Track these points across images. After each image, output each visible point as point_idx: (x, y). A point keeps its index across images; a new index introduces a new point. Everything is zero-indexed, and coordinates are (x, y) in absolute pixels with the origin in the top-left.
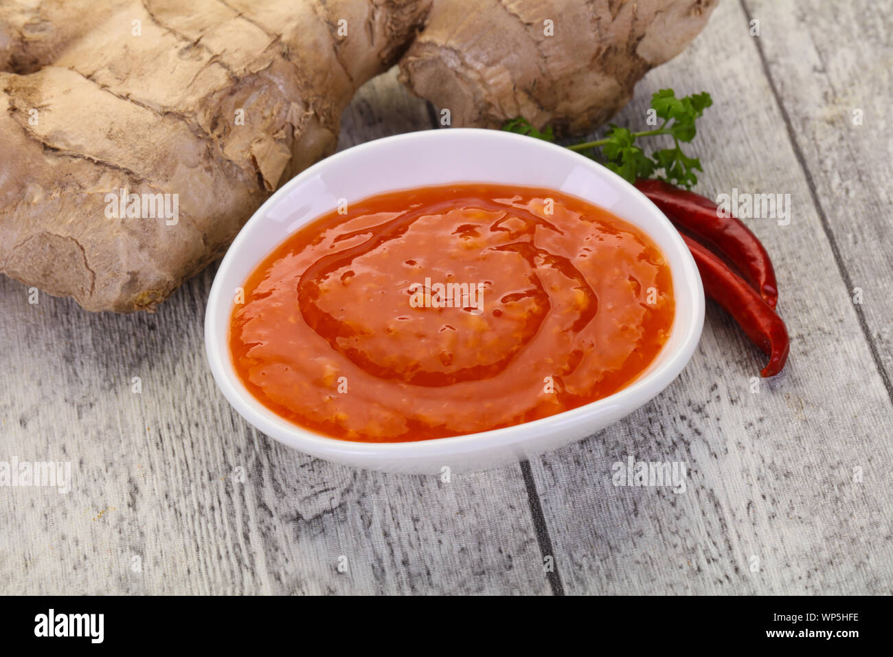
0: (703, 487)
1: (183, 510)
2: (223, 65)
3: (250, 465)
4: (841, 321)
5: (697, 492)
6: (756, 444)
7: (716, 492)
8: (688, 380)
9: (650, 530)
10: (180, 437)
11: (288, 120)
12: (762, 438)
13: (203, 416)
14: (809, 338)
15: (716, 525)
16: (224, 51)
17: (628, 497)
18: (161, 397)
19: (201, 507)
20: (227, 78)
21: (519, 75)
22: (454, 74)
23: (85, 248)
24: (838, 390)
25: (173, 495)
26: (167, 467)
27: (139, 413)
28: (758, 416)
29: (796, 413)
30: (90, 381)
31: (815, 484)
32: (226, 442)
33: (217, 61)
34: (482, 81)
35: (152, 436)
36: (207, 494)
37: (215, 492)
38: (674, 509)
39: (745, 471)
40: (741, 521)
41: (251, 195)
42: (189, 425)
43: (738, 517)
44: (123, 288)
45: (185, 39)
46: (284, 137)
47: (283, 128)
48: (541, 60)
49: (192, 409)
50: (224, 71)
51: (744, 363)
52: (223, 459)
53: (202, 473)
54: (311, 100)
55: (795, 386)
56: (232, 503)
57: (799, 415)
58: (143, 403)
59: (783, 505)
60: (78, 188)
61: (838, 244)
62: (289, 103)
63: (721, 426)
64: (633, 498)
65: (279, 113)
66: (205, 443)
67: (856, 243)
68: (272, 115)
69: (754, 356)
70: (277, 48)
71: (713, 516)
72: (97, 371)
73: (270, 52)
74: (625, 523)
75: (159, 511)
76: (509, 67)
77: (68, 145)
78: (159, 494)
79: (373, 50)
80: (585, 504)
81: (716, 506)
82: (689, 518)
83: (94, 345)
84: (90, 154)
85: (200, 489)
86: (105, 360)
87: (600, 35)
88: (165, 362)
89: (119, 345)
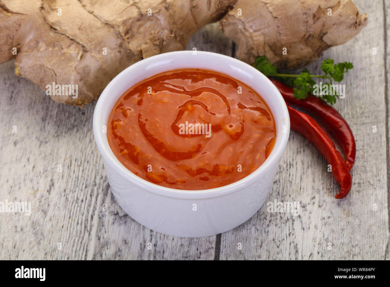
0: (293, 242)
1: (70, 199)
2: (138, 8)
3: (104, 185)
4: (379, 180)
5: (290, 244)
6: (323, 228)
7: (298, 246)
9: (264, 256)
10: (79, 166)
11: (162, 36)
12: (327, 226)
13: (92, 159)
14: (362, 185)
16: (140, 1)
17: (260, 238)
18: (77, 145)
19: (78, 199)
20: (137, 13)
21: (267, 38)
22: (240, 31)
23: (57, 75)
25: (68, 191)
26: (69, 178)
27: (65, 150)
28: (328, 215)
29: (345, 218)
30: (49, 131)
32: (98, 173)
33: (135, 5)
34: (251, 37)
35: (67, 163)
36: (82, 194)
37: (86, 193)
38: (277, 249)
39: (314, 239)
42: (85, 161)
46: (158, 44)
47: (158, 40)
48: (278, 34)
49: (88, 154)
50: (137, 10)
51: (330, 190)
52: (94, 179)
53: (83, 184)
54: (174, 30)
55: (349, 206)
56: (91, 201)
57: (347, 219)
58: (68, 147)
60: (60, 48)
62: (164, 29)
63: (311, 216)
64: (262, 240)
65: (158, 33)
66: (89, 171)
68: (155, 33)
70: (164, 4)
72: (54, 128)
73: (160, 5)
74: (255, 250)
75: (59, 197)
76: (264, 34)
77: (61, 28)
78: (62, 189)
79: (209, 13)
81: (296, 252)
82: (282, 255)
83: (56, 116)
84: (69, 34)
85: (80, 191)
86: (58, 124)
87: (307, 29)
88: (84, 131)
89: (66, 118)
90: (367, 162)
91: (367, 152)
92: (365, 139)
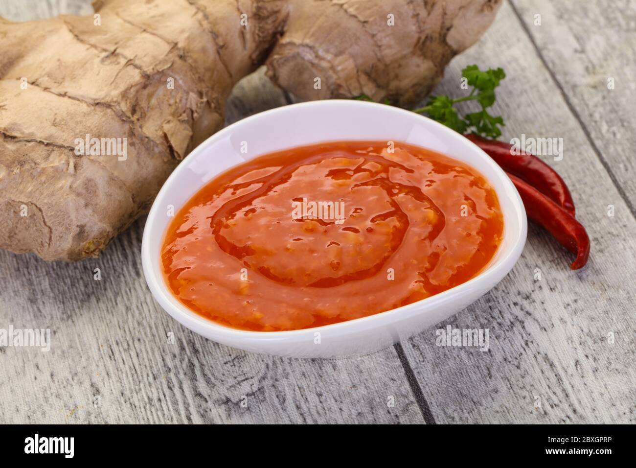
0: (539, 353)
1: (137, 403)
2: (136, 67)
3: (184, 366)
4: (625, 226)
5: (535, 357)
6: (575, 319)
7: (550, 356)
8: (515, 277)
9: (503, 388)
10: (127, 350)
11: (188, 106)
12: (578, 314)
13: (143, 333)
14: (602, 240)
15: (554, 379)
16: (136, 56)
17: (482, 365)
18: (108, 322)
19: (150, 400)
20: (140, 75)
21: (360, 61)
22: (309, 65)
23: (43, 209)
24: (631, 275)
25: (127, 393)
26: (120, 373)
27: (93, 334)
28: (573, 298)
29: (602, 294)
30: (51, 315)
31: (625, 344)
32: (164, 351)
33: (131, 64)
34: (333, 68)
35: (105, 351)
36: (154, 390)
37: (160, 387)
38: (519, 371)
39: (570, 339)
40: (572, 375)
41: (165, 163)
42: (133, 341)
43: (570, 372)
44: (74, 238)
45: (105, 50)
46: (186, 119)
47: (184, 112)
48: (376, 49)
49: (134, 329)
50: (137, 71)
51: (556, 262)
52: (163, 363)
53: (148, 375)
54: (204, 90)
55: (597, 275)
56: (174, 395)
57: (604, 295)
58: (95, 327)
59: (603, 362)
60: (33, 165)
61: (613, 172)
62: (188, 93)
63: (546, 308)
64: (486, 365)
65: (181, 100)
66: (147, 353)
67: (627, 170)
68: (176, 102)
69: (563, 256)
70: (176, 52)
71: (550, 373)
72: (56, 307)
73: (171, 55)
74: (483, 384)
75: (118, 406)
76: (353, 56)
77: (23, 133)
78: (116, 393)
79: (246, 53)
80: (450, 373)
81: (551, 366)
82: (531, 376)
83: (52, 289)
84: (41, 138)
85: (148, 387)
86: (62, 299)
87: (419, 27)
88: (109, 297)
89: (70, 287)
90: (591, 206)
91: (584, 192)
92: (571, 175)
